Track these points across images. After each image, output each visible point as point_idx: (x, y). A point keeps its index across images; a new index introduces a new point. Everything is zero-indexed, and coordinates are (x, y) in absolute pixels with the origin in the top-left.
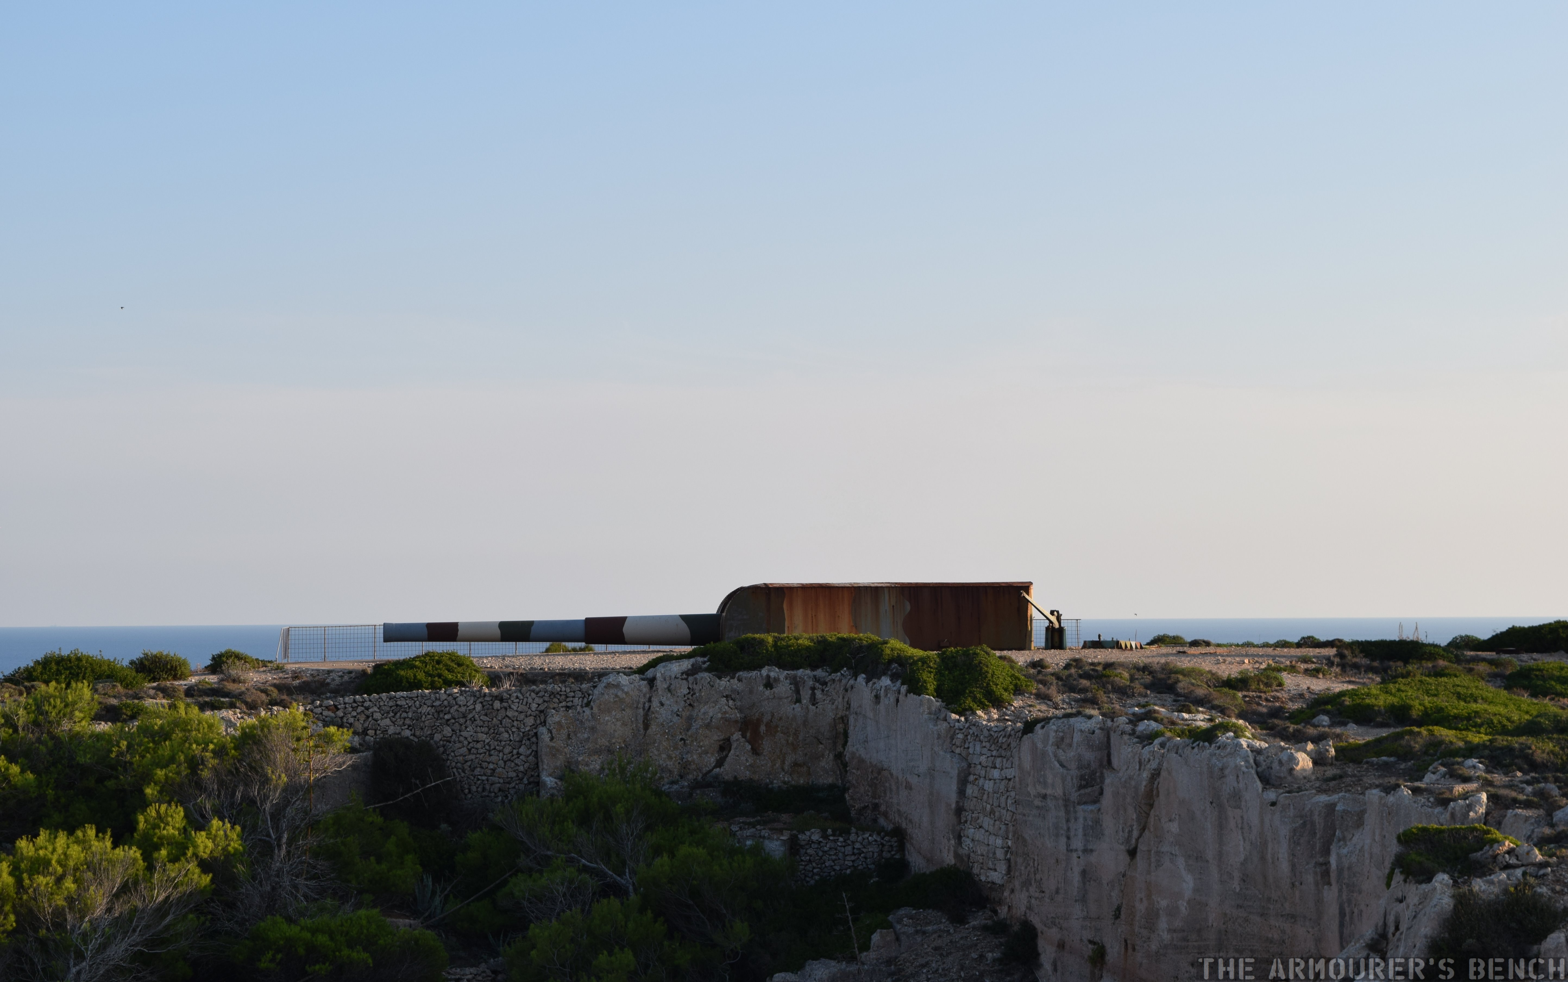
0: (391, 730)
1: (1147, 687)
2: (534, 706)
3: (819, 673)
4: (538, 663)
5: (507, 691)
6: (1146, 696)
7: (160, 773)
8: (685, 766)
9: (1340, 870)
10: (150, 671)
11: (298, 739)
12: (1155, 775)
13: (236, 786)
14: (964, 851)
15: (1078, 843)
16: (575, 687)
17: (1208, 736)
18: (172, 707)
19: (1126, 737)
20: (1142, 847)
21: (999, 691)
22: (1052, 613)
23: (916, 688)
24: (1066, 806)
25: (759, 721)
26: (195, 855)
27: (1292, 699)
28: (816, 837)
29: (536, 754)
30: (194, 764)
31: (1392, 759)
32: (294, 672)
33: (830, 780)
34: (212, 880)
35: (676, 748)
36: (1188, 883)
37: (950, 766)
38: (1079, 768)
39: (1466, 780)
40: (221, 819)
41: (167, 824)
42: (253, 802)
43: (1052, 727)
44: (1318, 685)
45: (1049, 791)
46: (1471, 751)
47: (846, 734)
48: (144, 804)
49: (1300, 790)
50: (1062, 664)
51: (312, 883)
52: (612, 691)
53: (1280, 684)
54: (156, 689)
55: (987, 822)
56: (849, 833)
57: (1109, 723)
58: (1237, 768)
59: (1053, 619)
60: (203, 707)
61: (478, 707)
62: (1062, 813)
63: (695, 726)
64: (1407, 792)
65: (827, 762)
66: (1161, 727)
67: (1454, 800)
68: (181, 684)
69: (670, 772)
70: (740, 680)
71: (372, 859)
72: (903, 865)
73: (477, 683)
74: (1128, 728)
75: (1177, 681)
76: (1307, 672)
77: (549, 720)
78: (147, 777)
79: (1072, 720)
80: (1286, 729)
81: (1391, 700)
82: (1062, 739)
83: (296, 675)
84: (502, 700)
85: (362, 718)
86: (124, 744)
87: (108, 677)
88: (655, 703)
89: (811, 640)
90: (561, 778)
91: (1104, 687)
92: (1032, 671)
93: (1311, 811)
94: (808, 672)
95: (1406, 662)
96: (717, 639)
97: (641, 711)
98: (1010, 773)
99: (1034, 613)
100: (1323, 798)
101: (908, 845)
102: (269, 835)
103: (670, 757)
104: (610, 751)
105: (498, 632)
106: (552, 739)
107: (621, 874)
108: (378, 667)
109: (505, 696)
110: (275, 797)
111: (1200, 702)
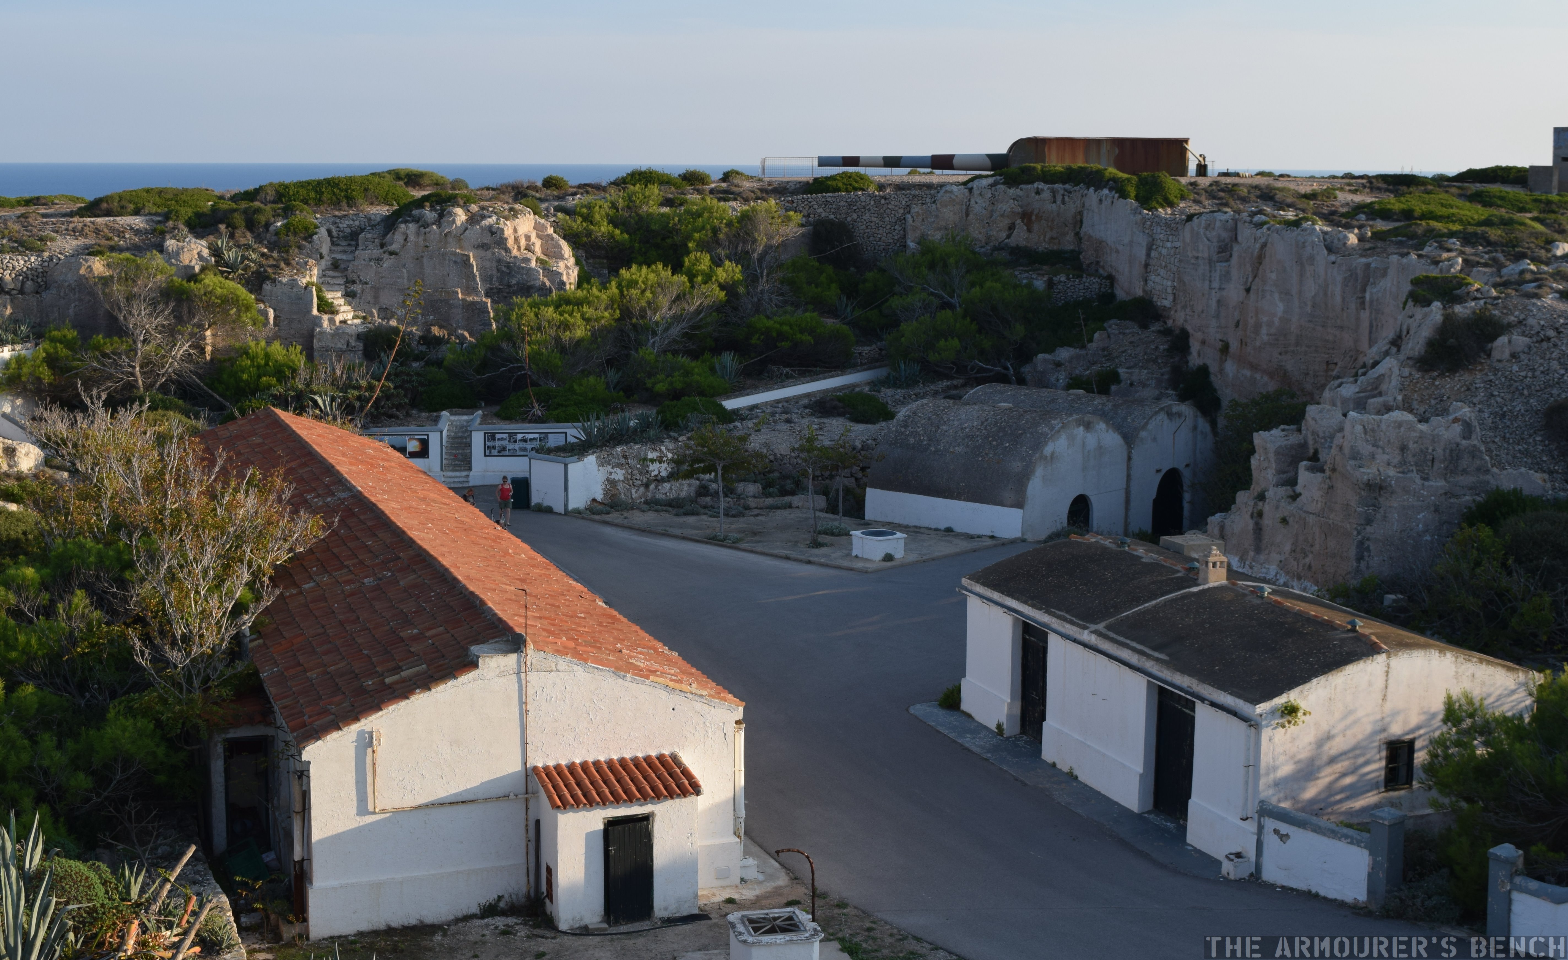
0: (823, 215)
1: (1258, 197)
2: (904, 203)
3: (1067, 186)
4: (905, 179)
5: (889, 194)
6: (1257, 202)
7: (697, 235)
8: (989, 238)
9: (1371, 302)
10: (689, 180)
11: (773, 218)
12: (1264, 245)
13: (738, 244)
14: (1148, 288)
15: (1216, 285)
16: (927, 192)
17: (1296, 224)
18: (703, 199)
19: (1247, 224)
20: (1254, 287)
21: (1172, 198)
22: (1201, 156)
23: (1124, 195)
24: (1210, 263)
25: (1032, 213)
26: (717, 281)
27: (1342, 206)
28: (1063, 279)
29: (904, 230)
30: (715, 231)
31: (1404, 239)
32: (769, 182)
33: (1072, 247)
34: (726, 295)
35: (984, 228)
36: (1280, 308)
37: (1142, 240)
38: (1218, 242)
39: (1449, 250)
40: (730, 261)
41: (701, 263)
42: (747, 252)
43: (1204, 218)
44: (1358, 198)
45: (1200, 255)
46: (1452, 234)
47: (1081, 222)
48: (688, 252)
49: (1349, 255)
50: (1207, 184)
51: (780, 298)
52: (948, 195)
53: (1335, 198)
54: (694, 189)
55: (1162, 272)
56: (1082, 277)
57: (1237, 216)
58: (1313, 242)
59: (1201, 159)
60: (720, 199)
61: (872, 202)
62: (1207, 268)
63: (995, 215)
64: (1414, 257)
65: (1070, 237)
66: (1267, 219)
67: (1442, 261)
68: (707, 187)
69: (981, 241)
70: (1021, 190)
71: (813, 285)
72: (1112, 296)
73: (872, 189)
74: (1248, 219)
75: (1276, 194)
76: (1350, 191)
77: (912, 211)
78: (689, 237)
79: (1215, 214)
80: (1340, 221)
81: (1402, 206)
82: (1209, 225)
83: (770, 184)
84: (885, 199)
85: (807, 207)
86: (676, 219)
87: (667, 183)
88: (973, 202)
89: (1063, 167)
90: (918, 244)
91: (1233, 196)
92: (1190, 187)
93: (1356, 267)
94: (1061, 185)
95: (1409, 186)
96: (1007, 166)
97: (964, 207)
98: (1177, 244)
99: (1189, 155)
100: (1363, 260)
101: (1116, 285)
102: (756, 271)
103: (980, 233)
104: (946, 229)
105: (882, 162)
106: (914, 221)
107: (952, 297)
108: (816, 180)
109: (888, 196)
110: (760, 249)
111: (1289, 206)
